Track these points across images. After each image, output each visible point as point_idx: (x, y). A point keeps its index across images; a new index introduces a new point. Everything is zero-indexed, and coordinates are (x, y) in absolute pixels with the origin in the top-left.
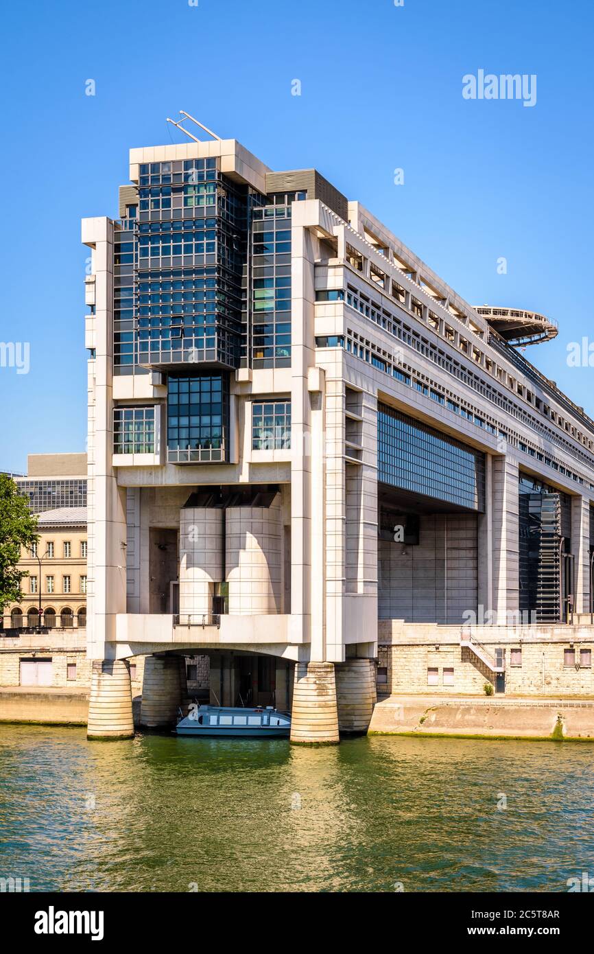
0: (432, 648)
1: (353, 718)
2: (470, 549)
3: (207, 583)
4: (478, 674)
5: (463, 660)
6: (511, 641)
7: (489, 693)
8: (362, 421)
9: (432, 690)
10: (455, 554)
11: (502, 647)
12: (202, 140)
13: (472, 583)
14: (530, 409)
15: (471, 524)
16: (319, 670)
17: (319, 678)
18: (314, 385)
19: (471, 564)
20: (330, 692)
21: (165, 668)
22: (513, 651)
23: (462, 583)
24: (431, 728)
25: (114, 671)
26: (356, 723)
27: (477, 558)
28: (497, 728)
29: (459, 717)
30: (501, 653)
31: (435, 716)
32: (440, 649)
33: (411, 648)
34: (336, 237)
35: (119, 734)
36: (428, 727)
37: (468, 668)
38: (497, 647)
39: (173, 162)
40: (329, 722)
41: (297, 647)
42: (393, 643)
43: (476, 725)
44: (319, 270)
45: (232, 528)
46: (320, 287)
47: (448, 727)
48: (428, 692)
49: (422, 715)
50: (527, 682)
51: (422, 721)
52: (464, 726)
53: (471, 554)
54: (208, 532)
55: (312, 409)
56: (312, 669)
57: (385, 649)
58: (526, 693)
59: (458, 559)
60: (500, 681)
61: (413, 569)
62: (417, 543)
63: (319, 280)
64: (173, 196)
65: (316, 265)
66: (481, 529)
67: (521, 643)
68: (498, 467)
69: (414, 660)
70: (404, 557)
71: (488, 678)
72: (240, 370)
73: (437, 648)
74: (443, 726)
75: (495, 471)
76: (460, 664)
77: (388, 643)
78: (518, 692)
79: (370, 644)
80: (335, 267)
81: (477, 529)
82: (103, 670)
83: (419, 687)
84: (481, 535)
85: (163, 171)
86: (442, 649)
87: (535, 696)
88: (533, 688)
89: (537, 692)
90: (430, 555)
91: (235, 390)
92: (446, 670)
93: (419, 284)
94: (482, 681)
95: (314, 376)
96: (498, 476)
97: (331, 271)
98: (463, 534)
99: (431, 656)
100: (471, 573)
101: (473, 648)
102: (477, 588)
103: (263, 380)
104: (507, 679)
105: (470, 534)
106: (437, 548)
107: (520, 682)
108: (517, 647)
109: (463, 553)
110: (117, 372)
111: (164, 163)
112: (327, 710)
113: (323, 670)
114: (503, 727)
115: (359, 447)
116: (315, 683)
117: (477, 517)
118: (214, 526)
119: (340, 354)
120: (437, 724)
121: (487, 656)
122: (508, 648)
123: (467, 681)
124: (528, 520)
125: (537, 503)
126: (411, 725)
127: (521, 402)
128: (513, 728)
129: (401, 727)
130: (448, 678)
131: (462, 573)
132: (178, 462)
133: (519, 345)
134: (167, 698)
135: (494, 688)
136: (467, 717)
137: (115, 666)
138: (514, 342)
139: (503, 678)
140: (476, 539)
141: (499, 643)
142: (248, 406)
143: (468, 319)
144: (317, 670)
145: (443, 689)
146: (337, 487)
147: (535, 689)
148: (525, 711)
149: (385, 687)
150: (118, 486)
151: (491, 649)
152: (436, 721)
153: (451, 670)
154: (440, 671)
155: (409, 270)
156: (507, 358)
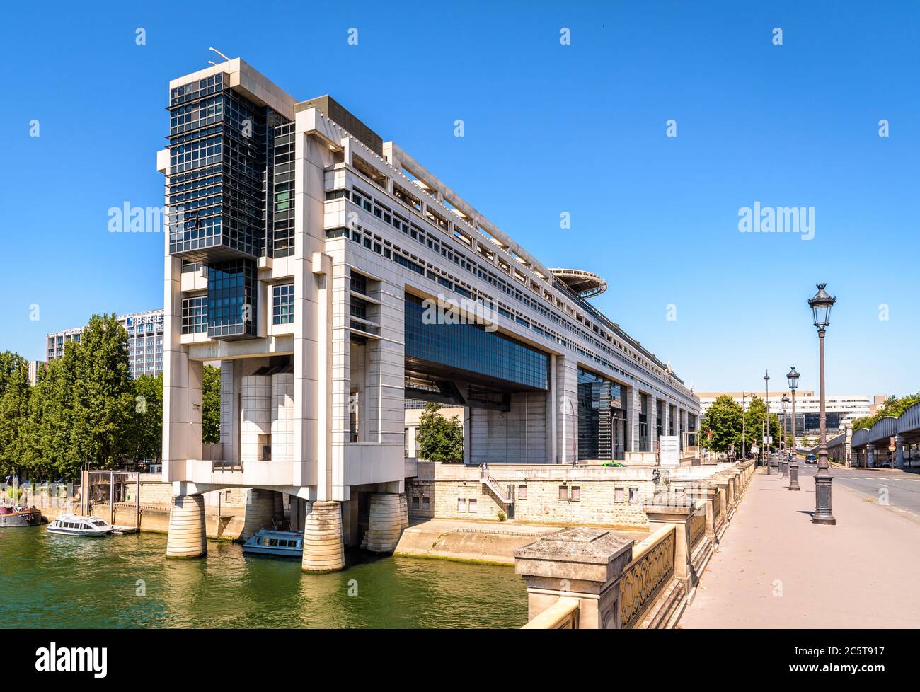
0: (461, 484)
1: (382, 541)
2: (541, 413)
3: (257, 436)
4: (494, 504)
5: (484, 493)
6: (519, 479)
7: (502, 519)
8: (380, 305)
9: (461, 515)
10: (532, 417)
11: (512, 483)
12: (217, 64)
13: (542, 435)
14: (589, 331)
15: (542, 398)
16: (322, 508)
17: (321, 516)
18: (316, 267)
19: (542, 423)
20: (332, 527)
21: (258, 498)
22: (520, 486)
23: (537, 435)
24: (440, 552)
25: (184, 505)
26: (383, 546)
27: (546, 420)
28: (489, 554)
29: (462, 542)
30: (511, 488)
31: (444, 541)
32: (467, 485)
33: (446, 483)
34: (343, 148)
35: (185, 555)
36: (437, 550)
37: (487, 500)
38: (508, 483)
39: (193, 83)
40: (331, 552)
41: (308, 488)
42: (435, 480)
43: (474, 551)
44: (328, 175)
45: (275, 391)
46: (328, 189)
47: (452, 551)
48: (458, 517)
49: (435, 540)
50: (531, 512)
51: (434, 545)
52: (464, 551)
53: (542, 417)
54: (258, 395)
55: (319, 289)
56: (316, 508)
57: (428, 484)
58: (530, 520)
59: (535, 420)
60: (511, 510)
61: (507, 426)
62: (509, 410)
63: (328, 183)
64: (193, 111)
65: (325, 171)
66: (548, 401)
67: (526, 481)
68: (560, 362)
69: (448, 493)
70: (502, 419)
71: (502, 508)
72: (261, 258)
73: (465, 484)
74: (448, 550)
75: (558, 365)
76: (481, 496)
77: (432, 480)
78: (524, 519)
79: (396, 483)
80: (339, 170)
81: (546, 401)
82: (176, 504)
83: (452, 514)
84: (548, 405)
85: (187, 92)
86: (468, 484)
87: (536, 523)
88: (535, 516)
89: (537, 520)
90: (517, 418)
91: (261, 277)
92: (471, 500)
93: (476, 228)
94: (497, 509)
95: (316, 259)
96: (561, 368)
97: (337, 174)
98: (537, 404)
99: (460, 489)
100: (542, 429)
101: (489, 485)
102: (546, 438)
103: (281, 267)
104: (516, 508)
105: (541, 404)
106: (521, 413)
107: (525, 512)
108: (524, 483)
109: (537, 416)
110: (184, 270)
111: (187, 85)
112: (327, 543)
113: (326, 508)
114: (494, 554)
115: (378, 325)
116: (318, 519)
117: (545, 393)
118: (264, 390)
119: (343, 242)
120: (445, 548)
121: (500, 490)
122: (517, 484)
123: (486, 509)
124: (586, 397)
125: (597, 388)
126: (425, 548)
127: (581, 325)
128: (501, 555)
129: (418, 550)
130: (473, 507)
131: (537, 429)
132: (215, 336)
133: (587, 297)
134: (260, 520)
135: (506, 515)
136: (469, 543)
137: (184, 501)
138: (583, 295)
139: (513, 507)
140: (545, 407)
141: (510, 481)
142: (270, 288)
143: (532, 265)
144: (320, 508)
145: (469, 515)
146: (341, 353)
147: (536, 517)
148: (515, 540)
149: (428, 513)
150: (189, 360)
151: (504, 486)
152: (444, 545)
153: (475, 500)
154: (467, 501)
155: (468, 219)
156: (574, 301)
